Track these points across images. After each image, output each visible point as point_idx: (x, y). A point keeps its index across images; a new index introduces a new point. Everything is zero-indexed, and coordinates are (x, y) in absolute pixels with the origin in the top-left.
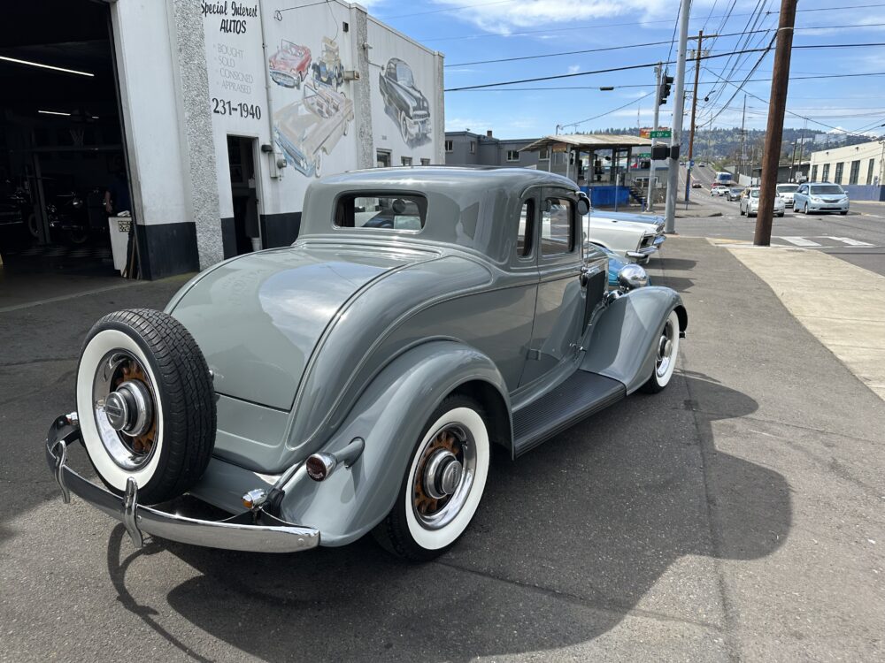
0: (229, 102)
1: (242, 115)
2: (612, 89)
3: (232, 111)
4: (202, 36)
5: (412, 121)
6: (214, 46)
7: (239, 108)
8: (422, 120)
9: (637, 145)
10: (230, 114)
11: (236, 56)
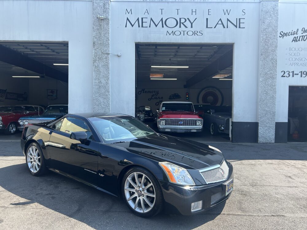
0: (293, 72)
1: (301, 76)
3: (295, 76)
4: (276, 47)
6: (286, 49)
7: (300, 74)
10: (293, 76)
11: (302, 51)
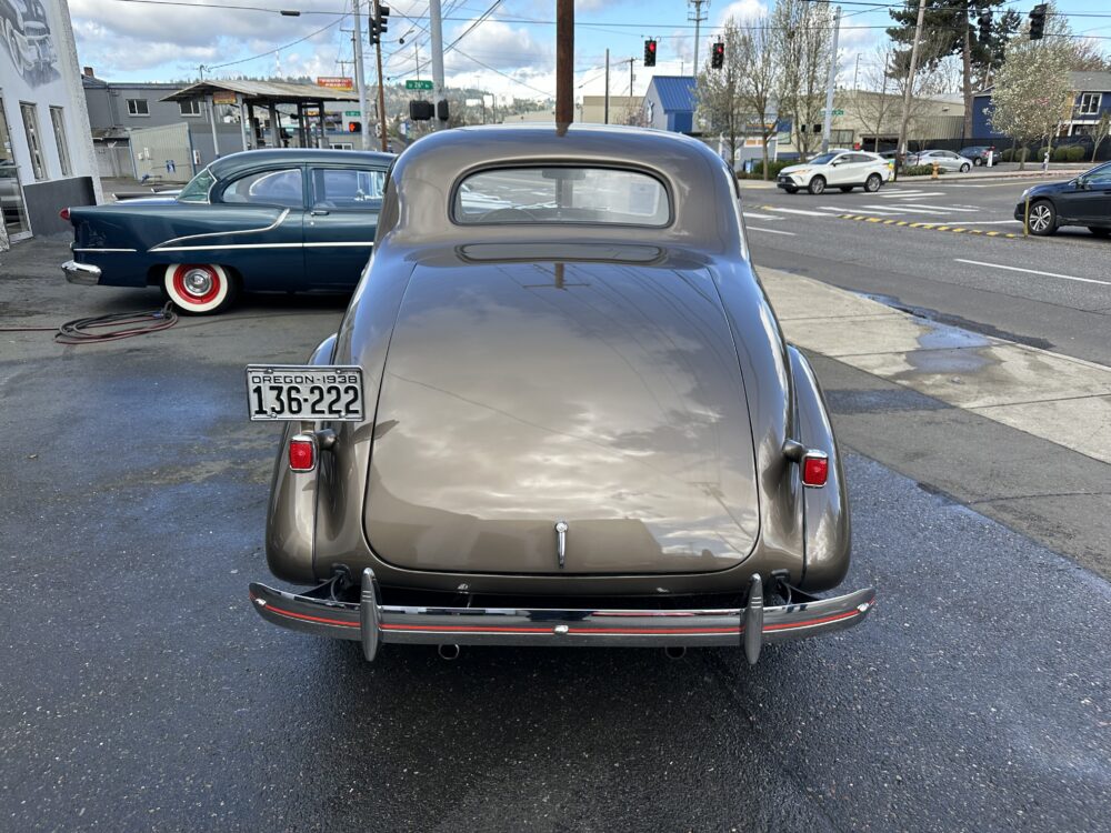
2: (297, 14)
5: (25, 39)
8: (41, 37)
9: (334, 100)
